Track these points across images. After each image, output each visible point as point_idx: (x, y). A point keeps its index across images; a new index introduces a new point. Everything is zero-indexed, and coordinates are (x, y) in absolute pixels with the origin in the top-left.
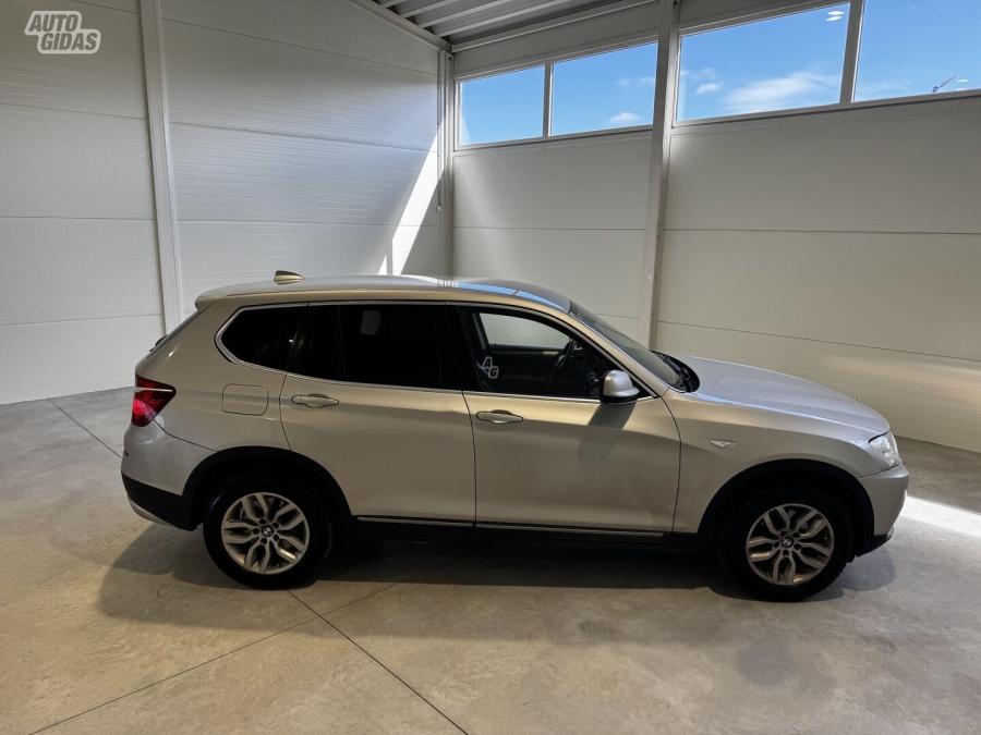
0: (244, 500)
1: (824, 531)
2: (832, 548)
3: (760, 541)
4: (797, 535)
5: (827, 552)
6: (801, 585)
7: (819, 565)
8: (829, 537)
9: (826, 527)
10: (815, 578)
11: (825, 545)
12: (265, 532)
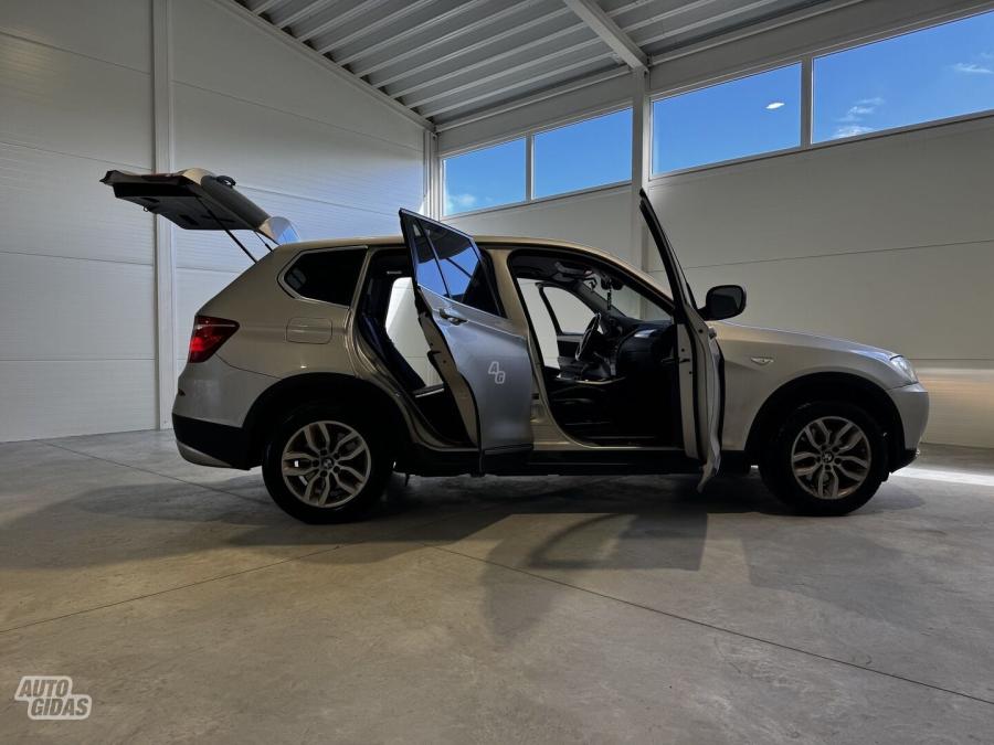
0: (306, 429)
1: (861, 444)
2: (870, 459)
3: (804, 455)
4: (836, 449)
5: (866, 464)
6: (846, 498)
7: (860, 478)
8: (866, 448)
9: (863, 439)
10: (857, 490)
11: (863, 457)
12: (326, 465)
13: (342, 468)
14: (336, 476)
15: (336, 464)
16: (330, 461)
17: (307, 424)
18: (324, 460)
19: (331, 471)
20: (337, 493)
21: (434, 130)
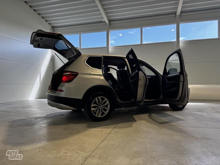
13: (103, 107)
14: (102, 109)
15: (102, 107)
16: (100, 106)
17: (96, 97)
18: (99, 106)
19: (101, 108)
20: (103, 113)
21: (53, 29)
